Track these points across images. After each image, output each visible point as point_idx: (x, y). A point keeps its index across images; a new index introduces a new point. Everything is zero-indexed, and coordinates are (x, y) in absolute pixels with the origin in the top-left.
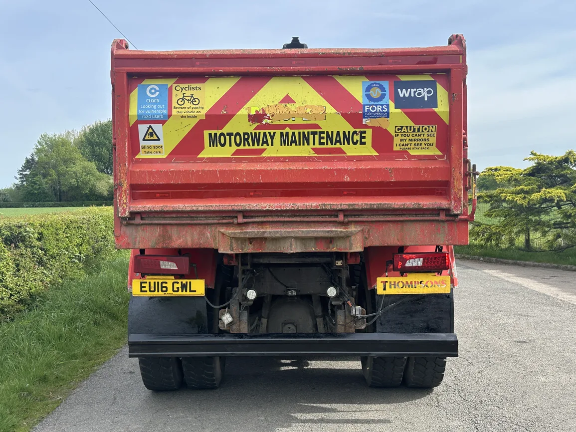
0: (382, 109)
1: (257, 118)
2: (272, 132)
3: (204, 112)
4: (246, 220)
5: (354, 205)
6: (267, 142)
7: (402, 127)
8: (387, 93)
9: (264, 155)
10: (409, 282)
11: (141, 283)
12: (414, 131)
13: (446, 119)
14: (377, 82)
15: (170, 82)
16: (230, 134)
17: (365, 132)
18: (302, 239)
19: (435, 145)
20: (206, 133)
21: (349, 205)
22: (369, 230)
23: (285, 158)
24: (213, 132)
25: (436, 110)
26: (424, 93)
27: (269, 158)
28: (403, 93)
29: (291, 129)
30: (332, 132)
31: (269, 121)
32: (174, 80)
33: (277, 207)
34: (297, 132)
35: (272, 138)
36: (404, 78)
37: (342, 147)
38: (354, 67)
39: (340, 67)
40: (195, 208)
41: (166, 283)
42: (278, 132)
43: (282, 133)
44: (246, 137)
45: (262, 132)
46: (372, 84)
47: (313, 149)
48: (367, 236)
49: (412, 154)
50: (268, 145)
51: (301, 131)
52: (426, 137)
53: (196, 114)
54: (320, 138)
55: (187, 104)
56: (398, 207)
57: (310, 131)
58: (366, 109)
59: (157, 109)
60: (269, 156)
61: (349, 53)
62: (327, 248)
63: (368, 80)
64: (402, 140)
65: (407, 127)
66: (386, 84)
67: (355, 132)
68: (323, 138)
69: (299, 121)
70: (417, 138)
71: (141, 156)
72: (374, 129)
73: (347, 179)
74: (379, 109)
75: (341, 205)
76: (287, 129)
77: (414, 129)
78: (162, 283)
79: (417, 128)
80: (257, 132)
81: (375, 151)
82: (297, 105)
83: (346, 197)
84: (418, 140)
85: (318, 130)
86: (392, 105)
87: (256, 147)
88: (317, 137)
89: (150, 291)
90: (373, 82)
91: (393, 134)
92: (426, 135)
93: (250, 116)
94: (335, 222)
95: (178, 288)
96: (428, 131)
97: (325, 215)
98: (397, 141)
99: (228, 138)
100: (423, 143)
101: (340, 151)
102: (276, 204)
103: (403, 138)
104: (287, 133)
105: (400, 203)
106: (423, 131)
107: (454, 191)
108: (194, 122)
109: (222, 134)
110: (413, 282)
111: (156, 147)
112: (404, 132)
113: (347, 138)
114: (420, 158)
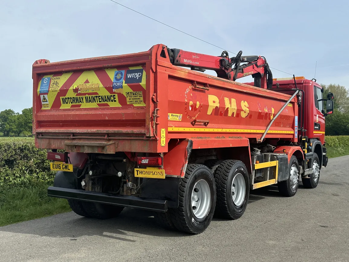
0: (120, 84)
1: (76, 90)
2: (82, 96)
3: (59, 89)
4: (74, 137)
5: (108, 131)
6: (81, 101)
7: (128, 93)
8: (123, 76)
9: (81, 107)
10: (147, 172)
11: (53, 164)
12: (134, 95)
13: (145, 87)
14: (120, 71)
15: (51, 76)
16: (68, 98)
17: (115, 96)
18: (92, 147)
19: (143, 101)
20: (61, 98)
21: (107, 131)
22: (118, 144)
23: (88, 108)
24: (63, 97)
25: (140, 83)
26: (137, 75)
27: (83, 109)
28: (129, 76)
29: (88, 95)
30: (103, 96)
31: (80, 92)
32: (52, 75)
33: (81, 131)
34: (90, 96)
35: (82, 99)
36: (131, 69)
37: (107, 103)
38: (108, 65)
39: (104, 65)
40: (55, 131)
41: (60, 165)
42: (84, 96)
43: (85, 97)
44: (74, 99)
45: (79, 97)
46: (118, 72)
47: (98, 104)
48: (117, 146)
49: (135, 106)
50: (82, 103)
51: (92, 96)
52: (139, 97)
53: (56, 90)
54: (99, 99)
55: (55, 86)
56: (125, 132)
57: (95, 95)
58: (114, 84)
59: (46, 88)
60: (83, 108)
61: (107, 58)
62: (102, 152)
63: (117, 70)
64: (130, 99)
65: (130, 92)
66: (123, 72)
67: (111, 96)
68: (100, 99)
69: (90, 91)
70: (135, 98)
71: (43, 108)
72: (118, 94)
73: (107, 118)
74: (119, 84)
75: (104, 131)
76: (87, 95)
77: (133, 93)
78: (59, 165)
79: (134, 93)
80: (77, 97)
81: (120, 105)
82: (89, 84)
83: (109, 127)
84: (136, 99)
85: (98, 95)
86: (124, 82)
87: (78, 104)
88: (98, 98)
89: (56, 168)
90: (119, 71)
91: (126, 96)
92: (138, 96)
93: (73, 89)
94: (104, 139)
95: (64, 167)
96: (139, 95)
97: (102, 136)
98: (128, 99)
99: (68, 99)
100: (138, 100)
101: (107, 105)
102: (82, 130)
103: (130, 98)
104: (87, 97)
105: (126, 130)
106: (137, 95)
107: (147, 124)
108: (56, 93)
109: (66, 98)
110: (149, 172)
111: (47, 105)
112: (130, 95)
113: (109, 99)
114: (138, 108)
